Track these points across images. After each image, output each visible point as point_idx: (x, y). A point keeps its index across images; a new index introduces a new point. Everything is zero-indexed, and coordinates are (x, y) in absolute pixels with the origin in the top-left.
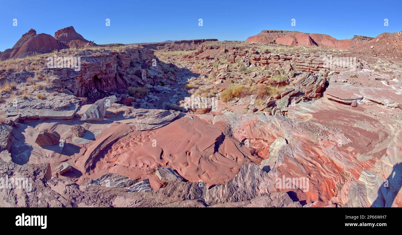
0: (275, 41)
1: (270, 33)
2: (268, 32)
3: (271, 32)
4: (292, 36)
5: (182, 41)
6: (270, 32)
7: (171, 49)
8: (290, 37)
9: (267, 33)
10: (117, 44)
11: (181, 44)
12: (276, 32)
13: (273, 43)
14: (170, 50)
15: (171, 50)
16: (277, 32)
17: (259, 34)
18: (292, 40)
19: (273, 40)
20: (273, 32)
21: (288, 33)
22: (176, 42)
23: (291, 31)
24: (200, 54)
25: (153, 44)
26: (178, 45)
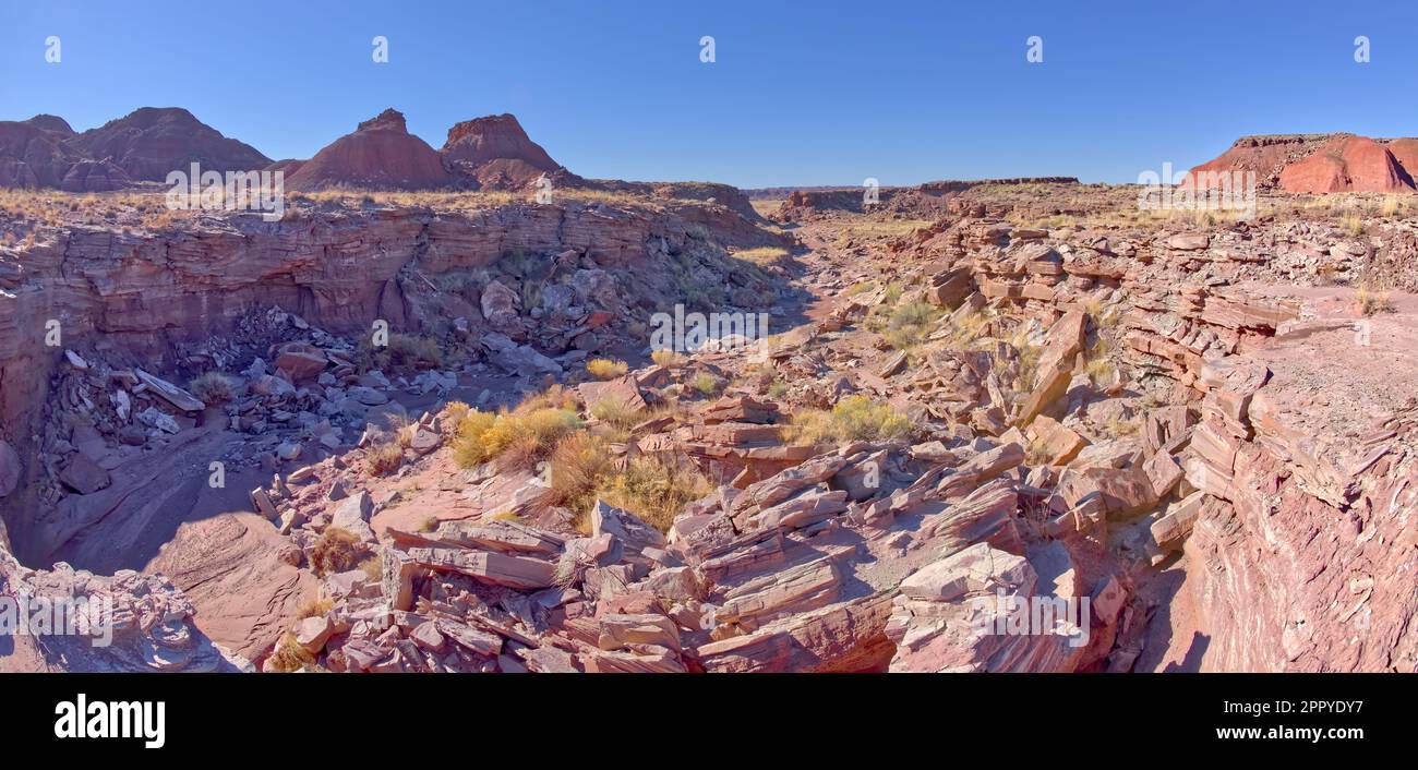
0: (1276, 180)
1: (1260, 148)
2: (1255, 144)
3: (1265, 144)
4: (1331, 157)
5: (946, 184)
6: (1260, 142)
7: (906, 211)
8: (1325, 160)
9: (1253, 149)
10: (710, 186)
11: (943, 197)
12: (1280, 142)
13: (1269, 187)
14: (899, 217)
15: (903, 214)
16: (1286, 142)
17: (1224, 155)
18: (1331, 170)
19: (1271, 177)
20: (1270, 141)
21: (1319, 144)
22: (926, 189)
23: (1331, 134)
24: (937, 236)
25: (848, 190)
26: (931, 198)
